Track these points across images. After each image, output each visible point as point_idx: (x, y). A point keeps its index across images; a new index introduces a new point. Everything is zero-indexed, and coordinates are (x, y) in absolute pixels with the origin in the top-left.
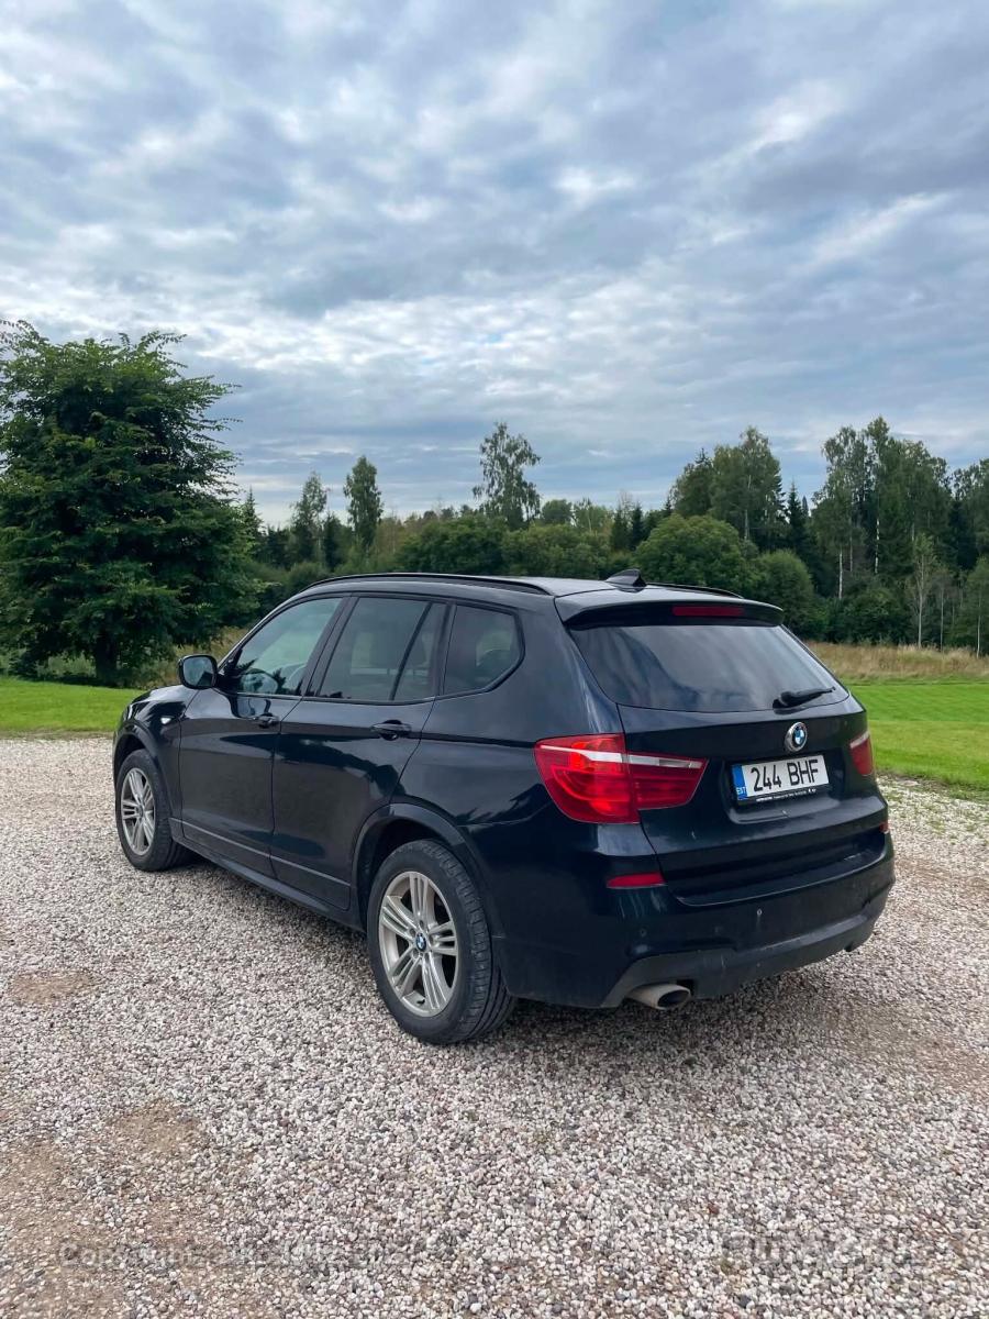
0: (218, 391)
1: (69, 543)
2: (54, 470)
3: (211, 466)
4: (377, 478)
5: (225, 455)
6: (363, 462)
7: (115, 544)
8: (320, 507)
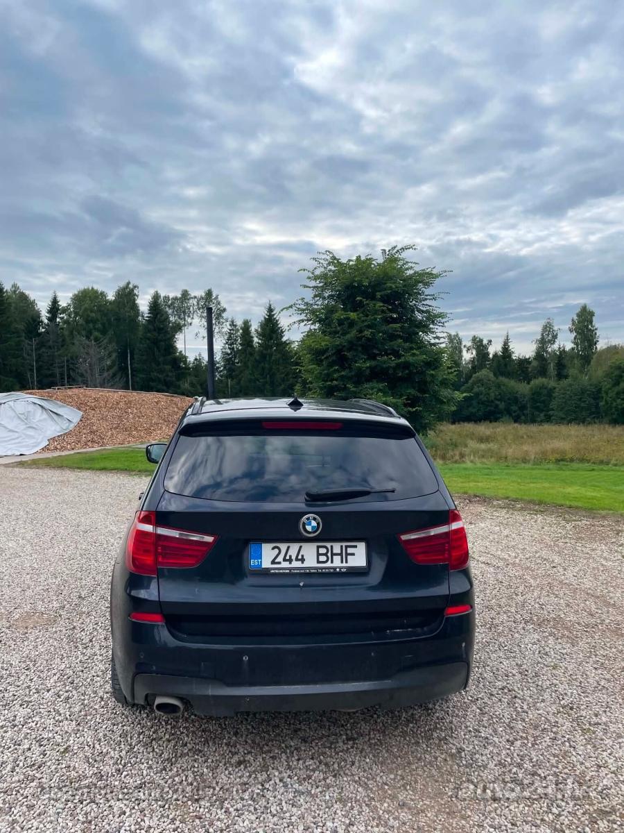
0: (437, 276)
1: (343, 373)
2: (338, 332)
3: (433, 322)
4: (594, 318)
5: (441, 315)
6: (584, 309)
7: (368, 372)
8: (553, 341)
